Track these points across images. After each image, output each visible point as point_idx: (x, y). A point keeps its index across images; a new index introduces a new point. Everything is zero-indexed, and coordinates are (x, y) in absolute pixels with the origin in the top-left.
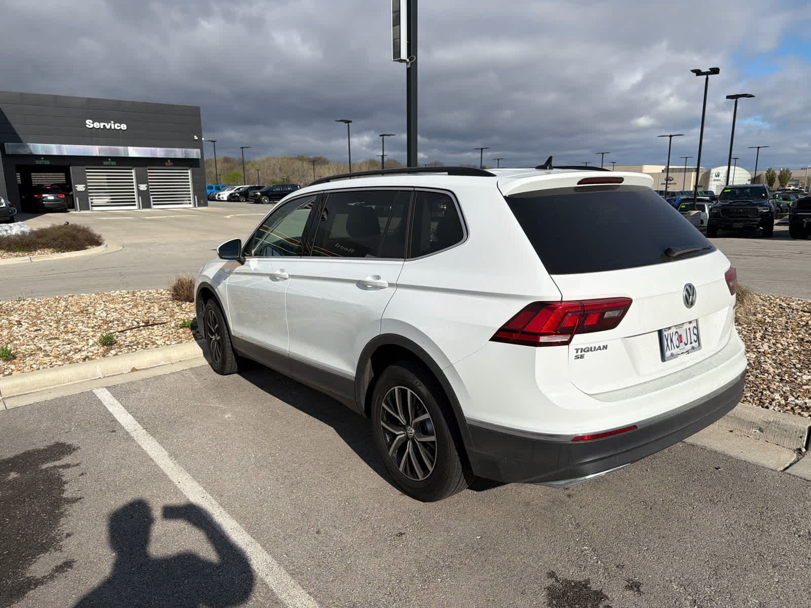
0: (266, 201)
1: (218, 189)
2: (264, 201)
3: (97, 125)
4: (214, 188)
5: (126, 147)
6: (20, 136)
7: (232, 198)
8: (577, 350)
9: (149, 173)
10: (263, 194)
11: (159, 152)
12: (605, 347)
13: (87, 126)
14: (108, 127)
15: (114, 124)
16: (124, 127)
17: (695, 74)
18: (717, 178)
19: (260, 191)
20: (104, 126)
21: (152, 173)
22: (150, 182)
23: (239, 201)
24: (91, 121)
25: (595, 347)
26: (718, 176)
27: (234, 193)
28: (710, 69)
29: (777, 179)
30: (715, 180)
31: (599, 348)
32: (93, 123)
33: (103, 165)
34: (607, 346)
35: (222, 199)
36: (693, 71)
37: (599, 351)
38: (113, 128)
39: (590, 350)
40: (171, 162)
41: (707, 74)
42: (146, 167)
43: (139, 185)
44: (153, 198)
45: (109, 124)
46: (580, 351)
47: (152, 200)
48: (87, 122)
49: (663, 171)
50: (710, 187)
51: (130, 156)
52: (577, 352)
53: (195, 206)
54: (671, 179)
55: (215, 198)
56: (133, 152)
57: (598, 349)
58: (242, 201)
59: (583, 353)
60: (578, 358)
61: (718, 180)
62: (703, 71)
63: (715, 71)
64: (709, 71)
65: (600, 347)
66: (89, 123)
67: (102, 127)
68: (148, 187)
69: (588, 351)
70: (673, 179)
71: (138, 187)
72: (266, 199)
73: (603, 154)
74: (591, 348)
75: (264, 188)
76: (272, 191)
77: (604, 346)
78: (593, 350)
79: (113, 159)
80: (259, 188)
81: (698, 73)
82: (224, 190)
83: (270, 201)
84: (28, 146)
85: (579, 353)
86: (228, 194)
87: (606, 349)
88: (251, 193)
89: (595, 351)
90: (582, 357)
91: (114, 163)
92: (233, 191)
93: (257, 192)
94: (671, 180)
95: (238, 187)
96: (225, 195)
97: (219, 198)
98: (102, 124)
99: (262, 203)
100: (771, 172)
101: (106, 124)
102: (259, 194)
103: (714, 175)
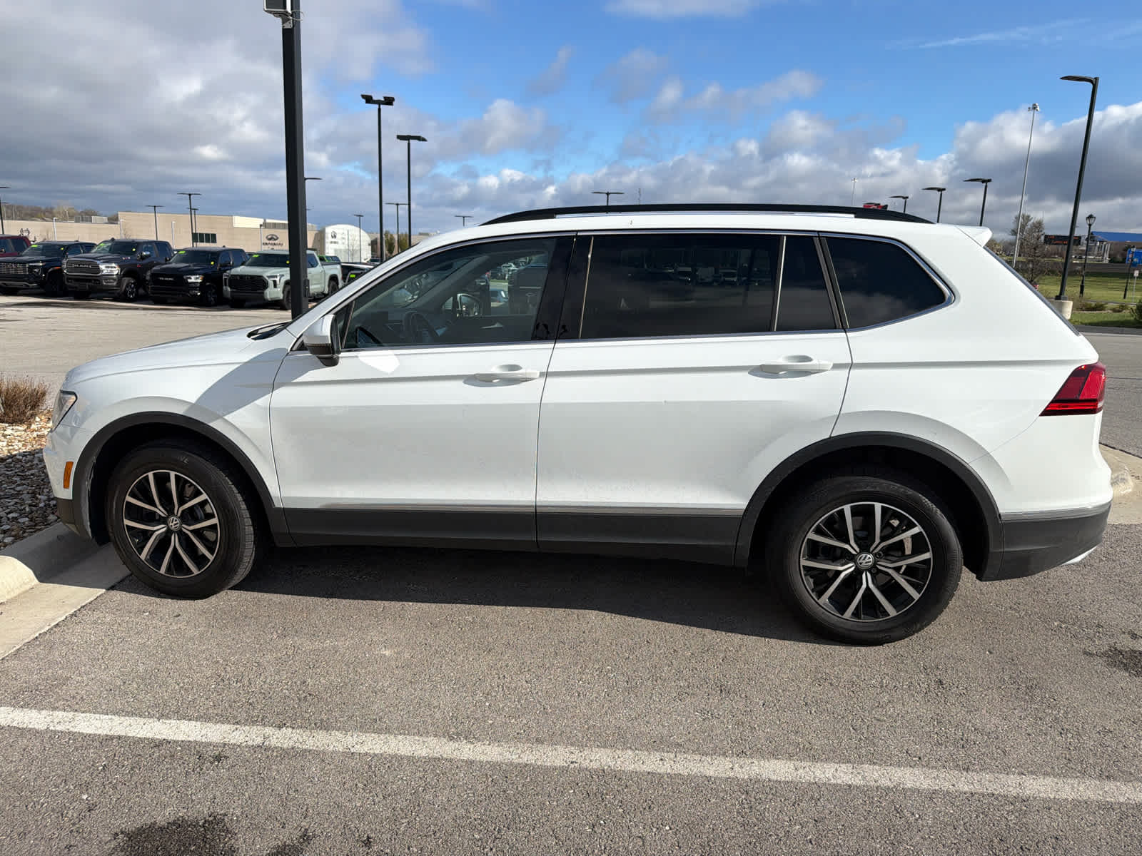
17: (364, 101)
18: (334, 240)
26: (335, 237)
28: (385, 98)
29: (396, 245)
30: (331, 242)
36: (363, 96)
41: (379, 102)
49: (261, 226)
50: (327, 251)
54: (275, 237)
61: (335, 243)
62: (375, 98)
63: (389, 101)
64: (383, 99)
70: (277, 238)
73: (190, 195)
81: (369, 99)
94: (275, 240)
100: (389, 236)
103: (330, 236)
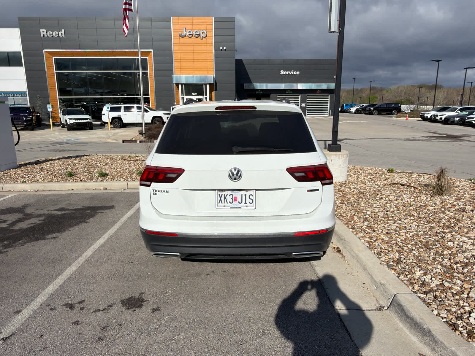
0: (376, 113)
1: (352, 106)
2: (374, 113)
3: (285, 73)
4: (349, 105)
5: (297, 84)
6: (252, 80)
7: (357, 112)
8: (154, 190)
9: (308, 97)
10: (375, 109)
11: (313, 86)
13: (281, 74)
14: (290, 74)
15: (294, 72)
16: (298, 73)
19: (373, 107)
20: (289, 73)
21: (309, 97)
22: (308, 102)
23: (361, 113)
24: (283, 71)
25: (162, 191)
27: (359, 109)
32: (284, 72)
33: (286, 93)
34: (168, 191)
35: (351, 112)
38: (293, 74)
40: (320, 91)
42: (306, 94)
43: (302, 104)
44: (308, 111)
45: (291, 72)
47: (307, 112)
48: (281, 71)
51: (299, 88)
52: (154, 191)
53: (329, 116)
55: (348, 111)
56: (300, 86)
57: (163, 192)
58: (362, 114)
59: (156, 192)
60: (154, 194)
65: (164, 191)
66: (282, 72)
67: (288, 74)
68: (306, 105)
69: (159, 192)
71: (301, 105)
72: (376, 112)
74: (160, 190)
75: (377, 105)
76: (381, 107)
77: (166, 191)
78: (161, 191)
79: (291, 90)
80: (373, 105)
82: (354, 107)
83: (378, 113)
84: (253, 85)
85: (154, 192)
86: (355, 109)
87: (168, 192)
88: (367, 109)
89: (162, 193)
90: (156, 194)
91: (291, 92)
92: (359, 107)
93: (371, 108)
95: (362, 105)
96: (353, 110)
97: (350, 112)
98: (288, 72)
99: (373, 115)
101: (290, 72)
102: (372, 109)
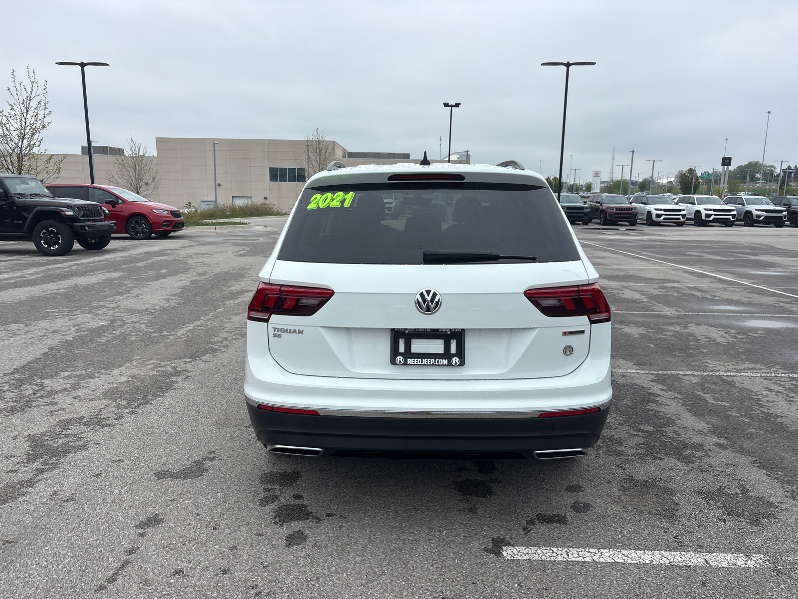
12: (301, 332)
25: (291, 330)
31: (295, 331)
37: (294, 334)
39: (285, 331)
46: (277, 330)
74: (287, 330)
77: (299, 331)
